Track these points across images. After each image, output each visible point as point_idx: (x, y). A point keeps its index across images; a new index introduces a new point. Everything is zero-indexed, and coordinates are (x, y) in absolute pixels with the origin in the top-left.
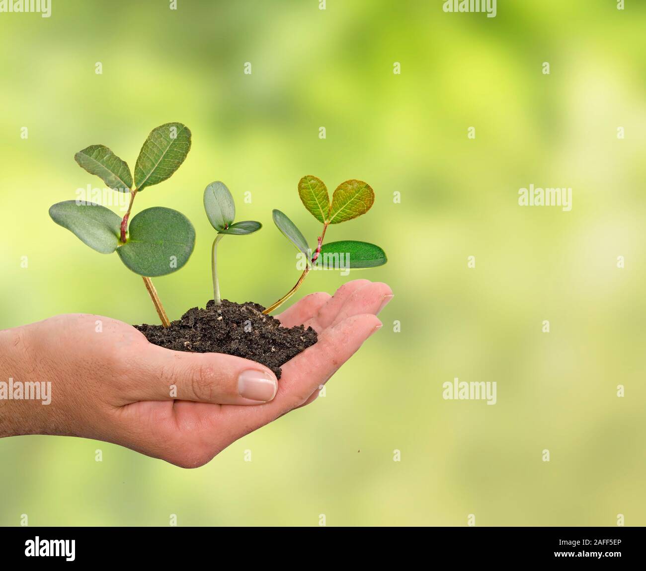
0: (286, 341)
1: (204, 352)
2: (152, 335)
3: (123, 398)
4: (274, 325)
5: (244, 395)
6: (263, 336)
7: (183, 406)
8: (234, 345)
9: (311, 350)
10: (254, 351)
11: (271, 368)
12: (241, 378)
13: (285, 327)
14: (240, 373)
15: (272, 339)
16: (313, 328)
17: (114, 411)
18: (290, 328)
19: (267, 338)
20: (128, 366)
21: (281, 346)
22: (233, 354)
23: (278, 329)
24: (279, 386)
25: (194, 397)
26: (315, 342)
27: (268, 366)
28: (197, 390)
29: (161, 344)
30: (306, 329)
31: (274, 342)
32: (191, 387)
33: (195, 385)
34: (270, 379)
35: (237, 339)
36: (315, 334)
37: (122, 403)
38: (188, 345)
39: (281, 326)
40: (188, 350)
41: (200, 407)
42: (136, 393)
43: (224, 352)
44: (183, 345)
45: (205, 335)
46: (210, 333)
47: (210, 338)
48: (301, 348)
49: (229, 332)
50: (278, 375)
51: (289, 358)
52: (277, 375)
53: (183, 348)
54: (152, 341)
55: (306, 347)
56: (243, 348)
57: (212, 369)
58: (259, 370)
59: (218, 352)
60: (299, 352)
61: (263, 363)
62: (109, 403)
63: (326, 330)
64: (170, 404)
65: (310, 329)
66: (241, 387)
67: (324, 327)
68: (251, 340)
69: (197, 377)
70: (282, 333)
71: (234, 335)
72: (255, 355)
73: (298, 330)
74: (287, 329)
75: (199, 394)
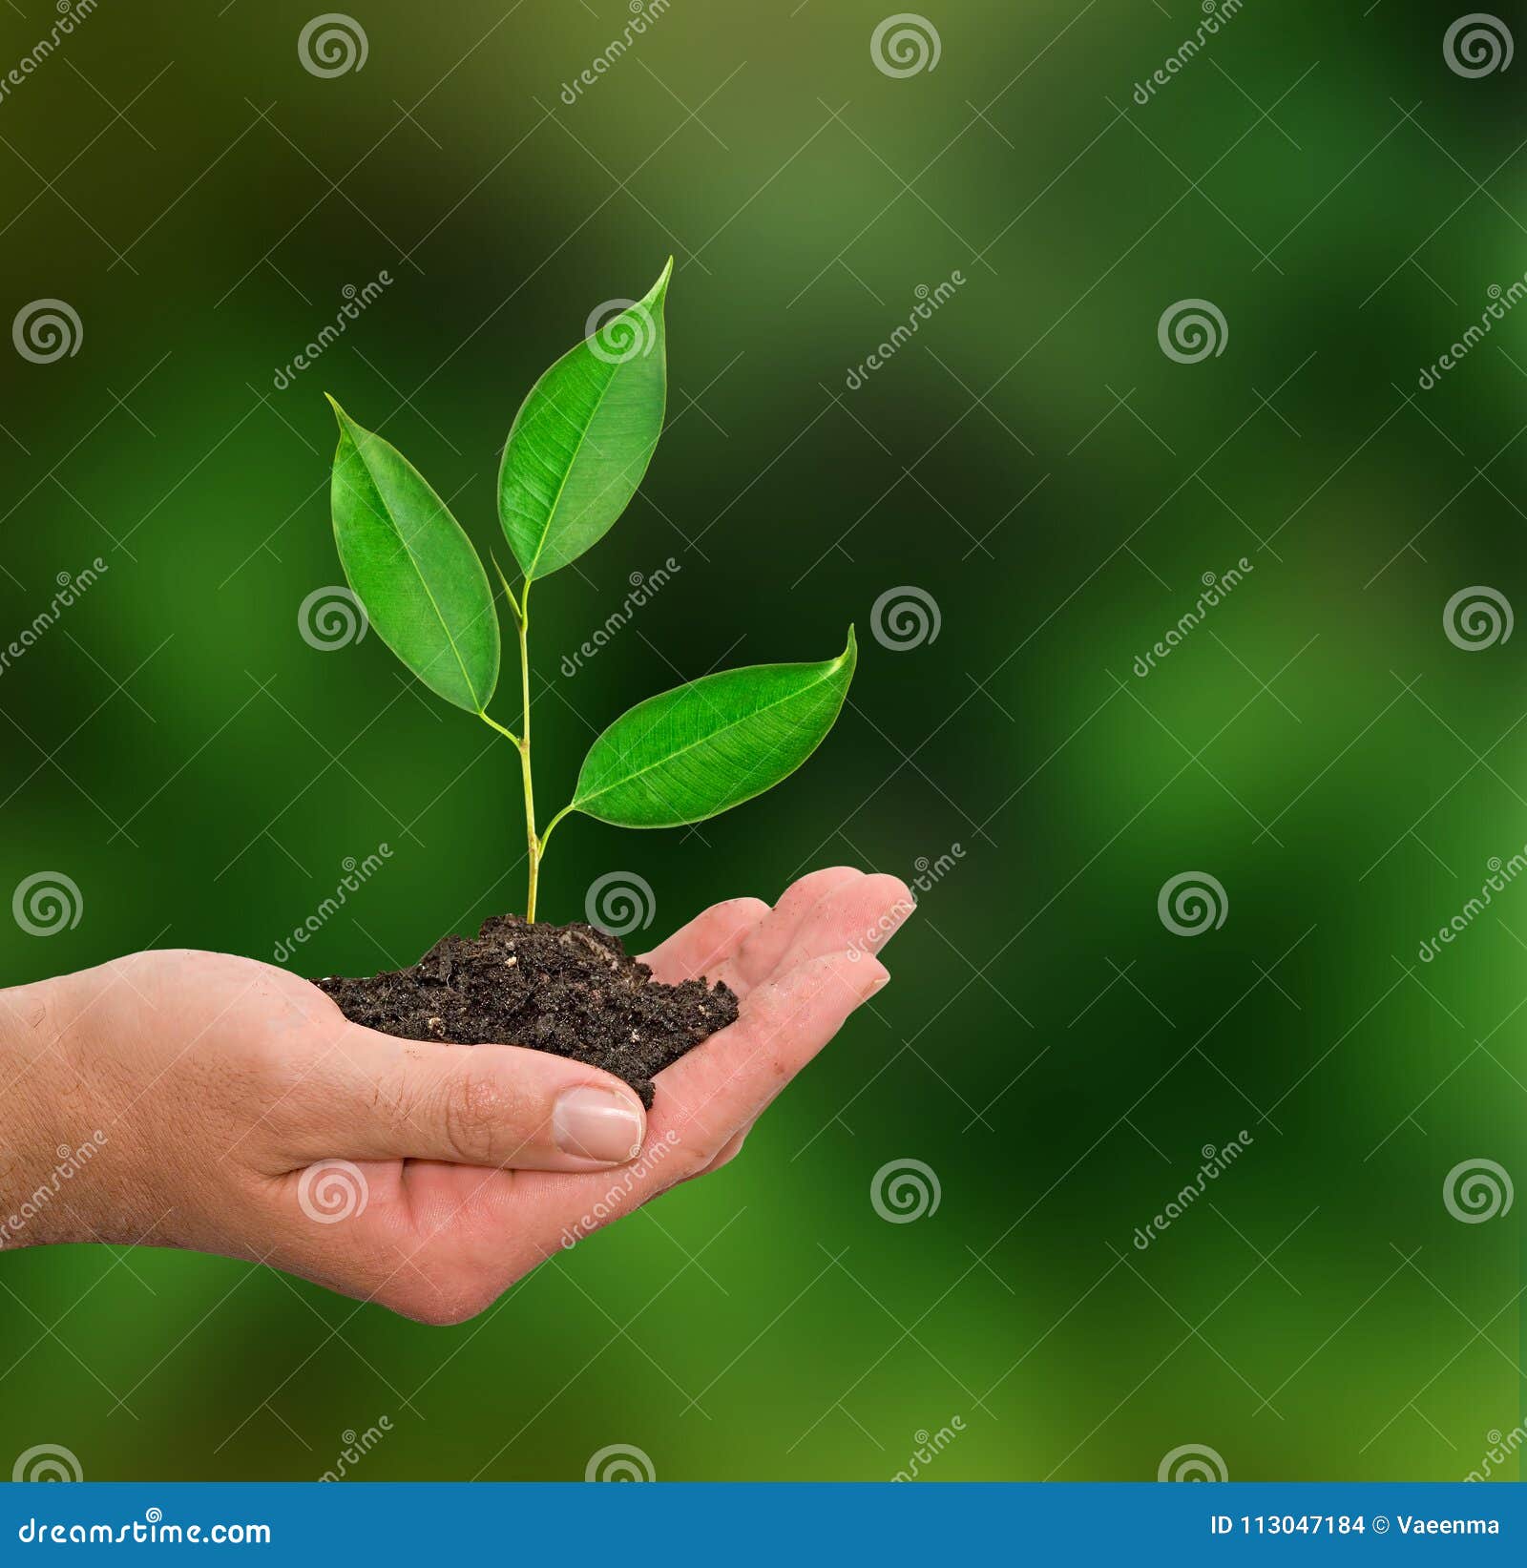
0: (665, 1015)
1: (474, 1042)
2: (353, 1002)
3: (287, 1155)
4: (637, 979)
5: (568, 1148)
6: (610, 1004)
7: (426, 1174)
8: (543, 1027)
9: (722, 1037)
10: (590, 1040)
11: (631, 1083)
12: (560, 1106)
13: (662, 983)
14: (557, 1094)
15: (633, 1012)
16: (729, 984)
17: (264, 1185)
18: (674, 984)
19: (621, 1009)
20: (299, 1078)
21: (654, 1028)
22: (541, 1048)
23: (645, 988)
24: (650, 1125)
25: (450, 1151)
26: (733, 1020)
27: (623, 1076)
28: (458, 1135)
29: (374, 1023)
30: (710, 988)
31: (637, 1019)
32: (443, 1129)
33: (454, 1122)
34: (628, 1108)
35: (551, 1010)
36: (733, 1000)
37: (284, 1167)
38: (436, 1027)
39: (652, 979)
40: (437, 1039)
41: (466, 1175)
42: (313, 1143)
43: (521, 1044)
44: (425, 1025)
45: (476, 1003)
46: (489, 997)
47: (488, 1010)
48: (700, 1032)
49: (533, 995)
50: (647, 1098)
51: (672, 1057)
52: (643, 1099)
53: (426, 1035)
54: (352, 1016)
55: (713, 1030)
56: (565, 1033)
57: (493, 1085)
58: (602, 1088)
59: (506, 1042)
60: (696, 1042)
61: (612, 1069)
62: (252, 1167)
63: (758, 990)
64: (394, 1170)
65: (721, 987)
66: (560, 1128)
67: (754, 983)
68: (584, 1014)
69: (457, 1104)
70: (655, 998)
71: (544, 1002)
72: (592, 1049)
73: (692, 989)
74: (666, 987)
75: (461, 1147)
